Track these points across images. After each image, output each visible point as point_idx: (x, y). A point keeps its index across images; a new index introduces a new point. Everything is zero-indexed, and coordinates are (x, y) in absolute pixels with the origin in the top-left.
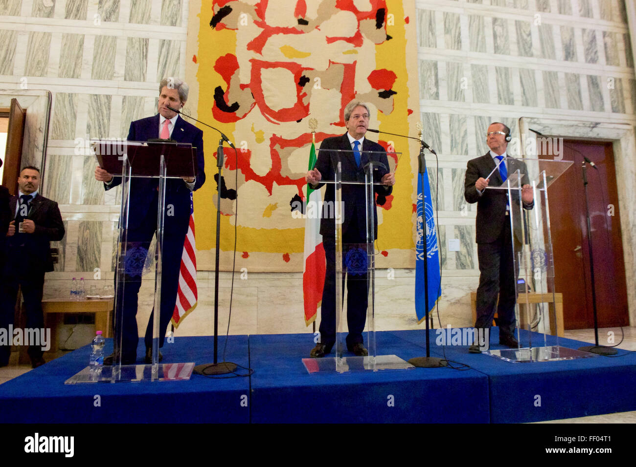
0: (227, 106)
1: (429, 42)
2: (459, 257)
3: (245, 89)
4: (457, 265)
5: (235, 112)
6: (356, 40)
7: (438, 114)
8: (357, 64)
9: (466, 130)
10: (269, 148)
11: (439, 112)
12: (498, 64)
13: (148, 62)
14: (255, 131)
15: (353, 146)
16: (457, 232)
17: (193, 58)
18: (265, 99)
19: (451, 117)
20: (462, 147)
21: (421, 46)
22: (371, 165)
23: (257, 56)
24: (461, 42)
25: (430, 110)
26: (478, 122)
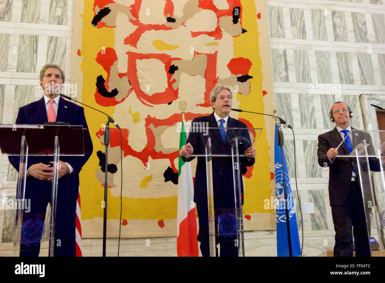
0: (108, 92)
1: (278, 34)
2: (314, 219)
3: (123, 77)
4: (312, 226)
5: (115, 97)
6: (217, 33)
7: (289, 94)
8: (218, 54)
9: (314, 107)
10: (145, 127)
11: (289, 93)
12: (338, 50)
13: (38, 55)
14: (132, 113)
15: (219, 124)
16: (311, 197)
17: (78, 52)
18: (140, 85)
19: (300, 96)
20: (311, 121)
21: (271, 36)
22: (236, 140)
23: (133, 50)
24: (305, 33)
25: (281, 91)
26: (324, 100)
